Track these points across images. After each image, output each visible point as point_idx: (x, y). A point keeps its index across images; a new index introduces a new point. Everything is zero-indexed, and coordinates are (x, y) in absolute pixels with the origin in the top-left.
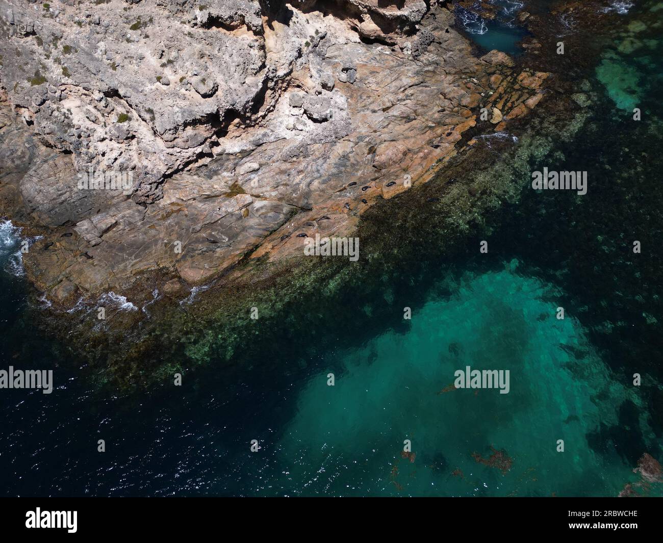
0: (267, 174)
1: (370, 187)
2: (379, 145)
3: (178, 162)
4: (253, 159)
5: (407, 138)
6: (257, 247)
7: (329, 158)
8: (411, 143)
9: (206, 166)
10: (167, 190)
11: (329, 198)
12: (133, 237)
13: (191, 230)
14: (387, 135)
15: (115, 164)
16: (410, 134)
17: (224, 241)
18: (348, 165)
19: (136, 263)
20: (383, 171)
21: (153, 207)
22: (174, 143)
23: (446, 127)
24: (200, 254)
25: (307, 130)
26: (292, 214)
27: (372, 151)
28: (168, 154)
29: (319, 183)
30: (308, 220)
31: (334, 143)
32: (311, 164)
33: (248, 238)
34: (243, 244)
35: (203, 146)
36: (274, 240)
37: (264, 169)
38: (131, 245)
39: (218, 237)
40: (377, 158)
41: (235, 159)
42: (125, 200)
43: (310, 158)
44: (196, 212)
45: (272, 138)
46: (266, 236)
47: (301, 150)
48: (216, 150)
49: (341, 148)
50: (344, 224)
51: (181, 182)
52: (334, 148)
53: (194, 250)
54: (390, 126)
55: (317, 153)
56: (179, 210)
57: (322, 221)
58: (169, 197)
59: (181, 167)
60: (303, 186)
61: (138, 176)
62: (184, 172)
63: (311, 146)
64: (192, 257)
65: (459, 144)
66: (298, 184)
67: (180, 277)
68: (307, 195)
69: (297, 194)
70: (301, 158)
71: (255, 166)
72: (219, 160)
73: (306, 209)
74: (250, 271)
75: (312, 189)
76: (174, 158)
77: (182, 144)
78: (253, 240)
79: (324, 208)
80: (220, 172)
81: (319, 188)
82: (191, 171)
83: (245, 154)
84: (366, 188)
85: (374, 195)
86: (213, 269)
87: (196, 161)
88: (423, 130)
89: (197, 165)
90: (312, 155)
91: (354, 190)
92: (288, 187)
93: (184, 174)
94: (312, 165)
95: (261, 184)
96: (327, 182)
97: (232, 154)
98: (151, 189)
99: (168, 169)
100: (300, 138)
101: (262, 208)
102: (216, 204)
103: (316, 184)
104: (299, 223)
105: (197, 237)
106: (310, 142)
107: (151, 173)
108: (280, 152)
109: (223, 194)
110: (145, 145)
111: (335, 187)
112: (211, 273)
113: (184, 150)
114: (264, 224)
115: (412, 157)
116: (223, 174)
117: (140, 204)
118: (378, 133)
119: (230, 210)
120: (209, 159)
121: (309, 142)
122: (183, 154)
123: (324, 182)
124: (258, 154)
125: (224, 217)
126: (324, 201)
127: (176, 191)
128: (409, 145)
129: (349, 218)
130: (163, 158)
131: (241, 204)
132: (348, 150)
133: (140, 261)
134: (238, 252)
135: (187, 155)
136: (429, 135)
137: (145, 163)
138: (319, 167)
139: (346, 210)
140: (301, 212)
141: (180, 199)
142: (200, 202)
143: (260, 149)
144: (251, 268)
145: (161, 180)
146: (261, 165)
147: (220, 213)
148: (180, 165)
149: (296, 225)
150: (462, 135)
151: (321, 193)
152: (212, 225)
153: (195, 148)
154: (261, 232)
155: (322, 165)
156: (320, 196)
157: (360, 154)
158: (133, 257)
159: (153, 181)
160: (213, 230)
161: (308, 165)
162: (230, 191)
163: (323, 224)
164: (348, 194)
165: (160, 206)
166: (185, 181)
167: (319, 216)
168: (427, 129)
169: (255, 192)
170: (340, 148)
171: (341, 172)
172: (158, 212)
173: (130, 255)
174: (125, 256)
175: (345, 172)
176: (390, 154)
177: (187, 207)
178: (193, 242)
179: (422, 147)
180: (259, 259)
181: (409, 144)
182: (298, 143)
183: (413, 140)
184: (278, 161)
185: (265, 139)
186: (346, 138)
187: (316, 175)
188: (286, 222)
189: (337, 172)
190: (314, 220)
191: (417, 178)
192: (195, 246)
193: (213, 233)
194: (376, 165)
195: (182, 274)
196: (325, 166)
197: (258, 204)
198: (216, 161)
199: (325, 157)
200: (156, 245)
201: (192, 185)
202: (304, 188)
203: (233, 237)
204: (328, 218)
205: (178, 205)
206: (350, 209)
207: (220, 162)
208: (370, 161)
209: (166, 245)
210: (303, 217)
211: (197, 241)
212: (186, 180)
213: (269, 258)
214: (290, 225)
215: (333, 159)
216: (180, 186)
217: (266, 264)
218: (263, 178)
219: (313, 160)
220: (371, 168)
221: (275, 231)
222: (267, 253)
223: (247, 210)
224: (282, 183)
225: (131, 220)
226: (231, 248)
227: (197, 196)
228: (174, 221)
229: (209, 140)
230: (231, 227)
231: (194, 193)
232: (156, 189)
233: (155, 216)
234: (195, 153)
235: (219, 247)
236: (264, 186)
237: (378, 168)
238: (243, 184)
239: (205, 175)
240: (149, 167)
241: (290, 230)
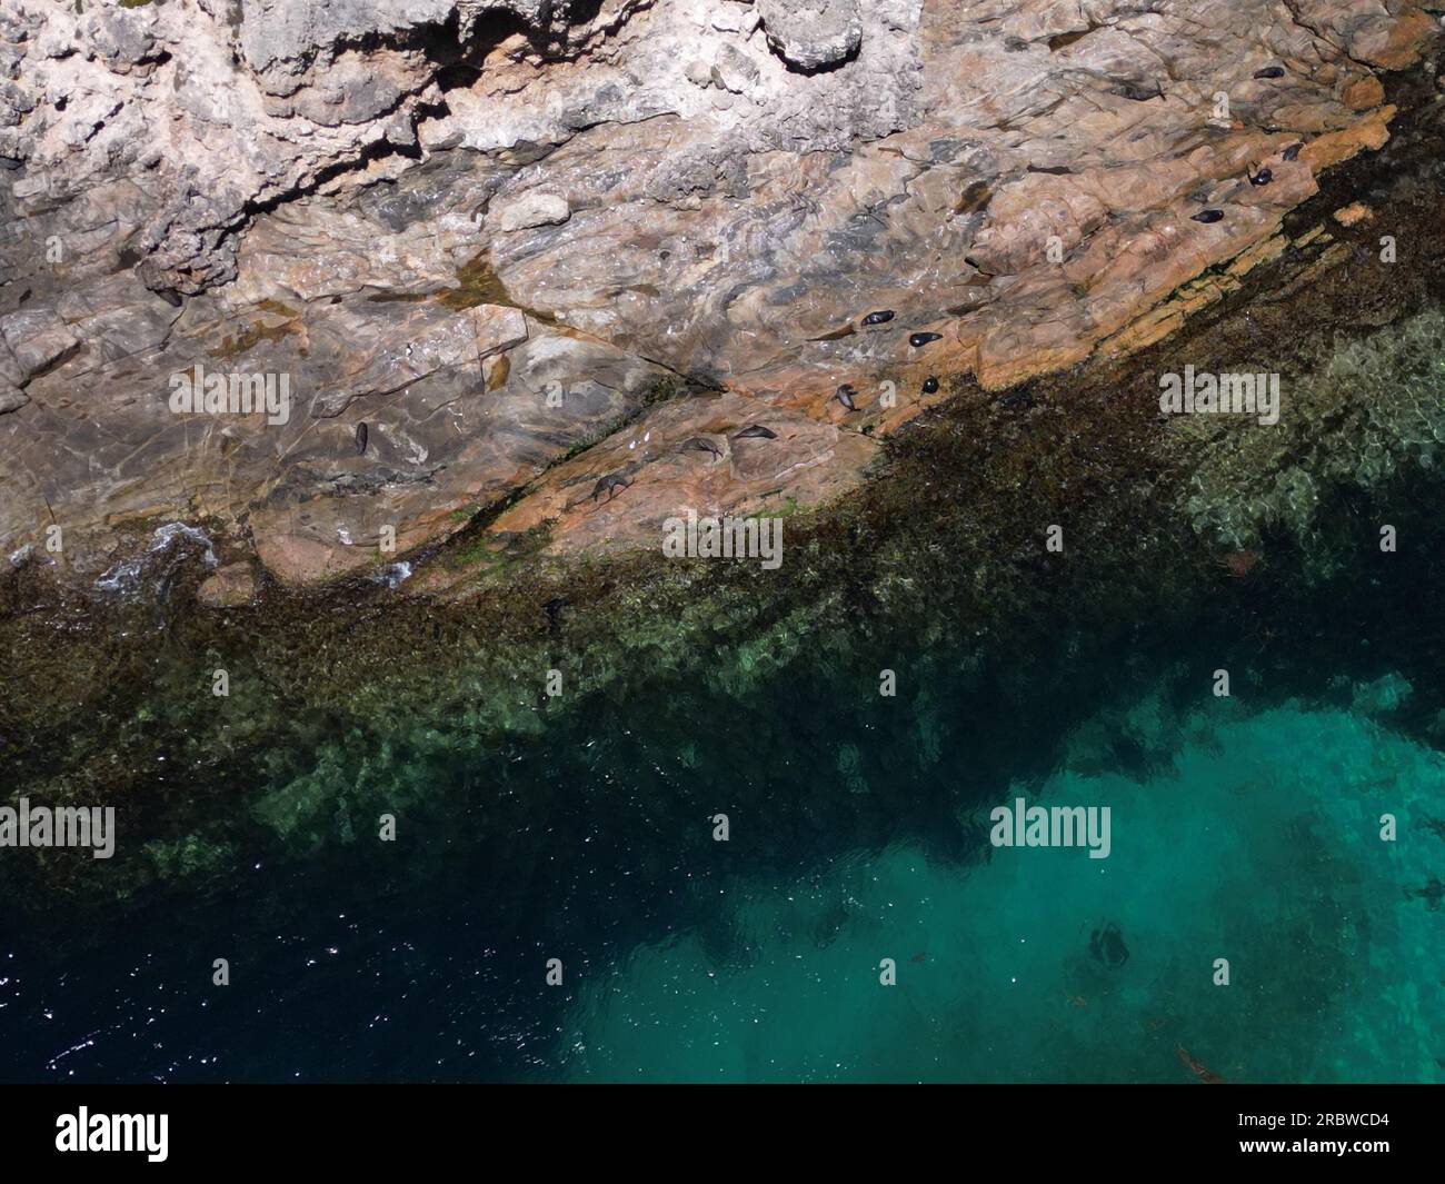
0: (590, 243)
1: (940, 337)
2: (1007, 181)
3: (301, 167)
4: (553, 179)
5: (1116, 165)
6: (517, 494)
7: (814, 211)
8: (1126, 187)
9: (392, 182)
10: (250, 254)
11: (789, 359)
12: (126, 403)
13: (312, 404)
14: (1042, 146)
15: (95, 142)
16: (1132, 151)
17: (413, 460)
18: (878, 243)
19: (126, 491)
20: (1000, 281)
21: (201, 305)
22: (296, 102)
23: (1270, 140)
24: (331, 494)
25: (757, 96)
26: (654, 394)
27: (976, 200)
28: (271, 134)
29: (764, 299)
30: (702, 430)
31: (841, 158)
32: (747, 226)
33: (491, 460)
34: (473, 479)
35: (389, 119)
36: (577, 480)
37: (583, 223)
38: (117, 429)
39: (397, 444)
40: (985, 234)
41: (492, 169)
42: (114, 271)
43: (749, 201)
44: (336, 347)
45: (630, 109)
46: (554, 464)
47: (722, 169)
48: (434, 132)
49: (867, 178)
50: (821, 459)
51: (302, 230)
52: (841, 174)
53: (313, 478)
54: (1063, 110)
55: (776, 187)
56: (284, 330)
57: (745, 441)
58: (256, 279)
59: (307, 182)
60: (705, 303)
61: (165, 197)
62: (317, 198)
63: (761, 159)
64: (303, 499)
65: (1299, 218)
66: (690, 294)
67: (256, 560)
68: (716, 336)
69: (682, 328)
70: (718, 200)
71: (556, 208)
72: (439, 166)
73: (705, 385)
74: (482, 575)
75: (735, 320)
76: (287, 152)
77: (321, 111)
78: (507, 471)
79: (765, 393)
80: (435, 210)
81: (759, 318)
82: (338, 197)
83: (528, 154)
84: (925, 338)
85: (950, 368)
86: (363, 549)
87: (361, 165)
88: (1182, 140)
89: (361, 177)
90: (758, 190)
91: (880, 341)
92: (655, 301)
93: (316, 206)
94: (750, 231)
95: (564, 276)
96: (793, 299)
97: (483, 153)
98: (200, 249)
99: (266, 185)
100: (727, 121)
101: (554, 362)
102: (404, 327)
103: (751, 300)
104: (670, 435)
105: (329, 432)
106: (759, 144)
107: (206, 193)
108: (651, 166)
109: (435, 292)
110: (199, 94)
111: (815, 323)
112: (356, 562)
113: (323, 130)
114: (552, 422)
115: (1114, 247)
116: (444, 220)
117: (159, 292)
118: (1012, 136)
119: (447, 357)
120: (404, 163)
121: (755, 143)
122: (320, 142)
123: (782, 299)
124: (573, 160)
125: (423, 378)
126: (771, 369)
127: (279, 261)
128: (1116, 194)
129: (842, 440)
130: (253, 149)
131: (488, 341)
132: (889, 189)
133: (139, 486)
134: (453, 505)
135: (333, 148)
136: (1200, 161)
137: (193, 154)
138: (773, 240)
139: (839, 413)
140: (682, 394)
141: (289, 290)
142: (353, 310)
143: (584, 141)
144: (487, 567)
145: (236, 221)
146: (575, 206)
147: (414, 364)
148: (304, 175)
149: (660, 443)
150: (1325, 179)
151: (765, 339)
152: (380, 400)
153: (363, 127)
154: (535, 445)
155: (786, 234)
156: (758, 346)
157: (929, 206)
158: (117, 471)
159: (212, 222)
160: (384, 417)
161: (736, 227)
162: (457, 284)
163: (748, 454)
164: (857, 354)
165: (224, 305)
166: (313, 230)
167: (741, 422)
168: (1199, 139)
169: (543, 300)
170: (859, 181)
171: (849, 268)
172: (215, 325)
173: (110, 461)
174: (95, 463)
175: (863, 270)
176: (1036, 225)
177: (310, 324)
178: (313, 450)
179: (1161, 210)
180: (515, 540)
181: (1117, 190)
182: (716, 139)
183: (1133, 178)
184: (635, 198)
185: (605, 107)
186: (891, 142)
187: (759, 268)
188: (626, 424)
189: (833, 267)
190: (722, 431)
191: (1113, 328)
192: (313, 463)
193: (382, 428)
194: (976, 260)
195: (265, 553)
196: (797, 239)
197: (544, 347)
198: (428, 170)
199: (802, 206)
200: (194, 440)
201: (334, 246)
202: (709, 310)
203: (443, 449)
204: (768, 434)
205: (282, 310)
206: (852, 408)
207: (440, 175)
208: (959, 240)
209: (226, 441)
210: (685, 416)
211: (328, 447)
212: (321, 229)
213: (549, 541)
214: (638, 436)
215: (829, 218)
216: (295, 245)
217: (537, 561)
218: (574, 254)
219: (759, 213)
220: (957, 268)
221: (585, 449)
222: (547, 522)
223: (505, 362)
224: (638, 281)
225: (126, 344)
226: (432, 488)
227: (349, 288)
228: (262, 366)
229: (412, 100)
230: (441, 417)
231: (338, 277)
232: (218, 246)
233: (201, 340)
234: (360, 143)
235: (392, 479)
236: (572, 287)
237: (984, 271)
238: (504, 266)
239: (383, 215)
240: (203, 172)
241: (637, 458)
